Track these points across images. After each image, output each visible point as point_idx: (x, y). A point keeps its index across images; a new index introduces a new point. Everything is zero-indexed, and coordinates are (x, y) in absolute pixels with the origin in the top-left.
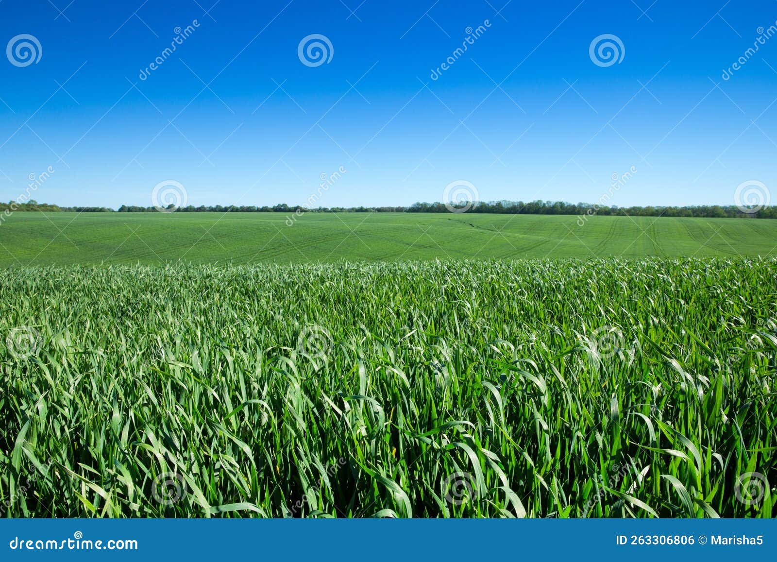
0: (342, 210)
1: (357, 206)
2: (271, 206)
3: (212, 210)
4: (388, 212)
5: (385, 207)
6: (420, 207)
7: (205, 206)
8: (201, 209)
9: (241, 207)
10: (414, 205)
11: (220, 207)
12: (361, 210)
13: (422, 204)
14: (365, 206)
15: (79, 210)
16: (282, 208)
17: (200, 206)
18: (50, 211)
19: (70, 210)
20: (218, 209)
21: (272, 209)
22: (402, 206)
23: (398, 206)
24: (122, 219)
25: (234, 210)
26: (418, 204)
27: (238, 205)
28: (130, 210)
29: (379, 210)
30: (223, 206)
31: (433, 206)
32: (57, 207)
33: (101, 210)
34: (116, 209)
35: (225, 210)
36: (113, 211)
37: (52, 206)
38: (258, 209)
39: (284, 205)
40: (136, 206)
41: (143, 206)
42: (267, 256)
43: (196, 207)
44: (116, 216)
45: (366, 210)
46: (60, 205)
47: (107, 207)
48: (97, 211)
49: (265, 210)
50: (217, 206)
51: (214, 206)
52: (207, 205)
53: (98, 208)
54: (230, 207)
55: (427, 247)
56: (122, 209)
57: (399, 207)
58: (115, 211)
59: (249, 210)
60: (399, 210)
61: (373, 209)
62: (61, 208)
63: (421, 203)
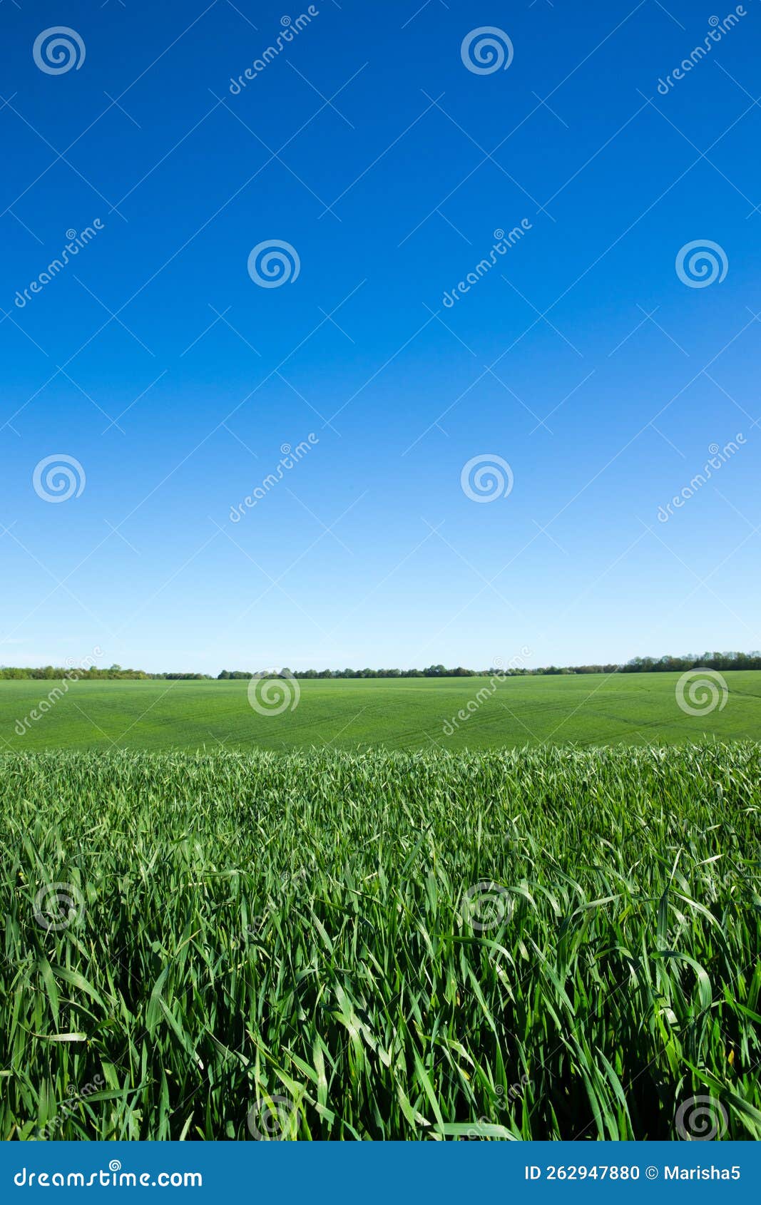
0: (523, 672)
1: (546, 666)
2: (420, 669)
3: (340, 675)
4: (594, 672)
5: (587, 665)
6: (641, 664)
7: (331, 671)
8: (325, 675)
9: (380, 671)
10: (632, 661)
11: (351, 671)
12: (552, 671)
13: (643, 661)
14: (558, 666)
15: (171, 677)
16: (437, 671)
17: (323, 671)
18: (136, 679)
19: (158, 677)
20: (349, 675)
21: (422, 673)
22: (613, 664)
23: (607, 665)
24: (222, 689)
25: (368, 674)
26: (638, 659)
27: (375, 668)
28: (233, 676)
29: (579, 671)
30: (355, 670)
31: (661, 662)
32: (144, 673)
33: (196, 677)
34: (216, 675)
35: (358, 675)
36: (211, 678)
37: (138, 673)
38: (403, 673)
39: (440, 667)
40: (240, 671)
41: (250, 672)
42: (416, 741)
43: (318, 671)
44: (216, 685)
45: (559, 672)
46: (148, 671)
47: (203, 673)
48: (191, 679)
49: (412, 674)
50: (347, 670)
51: (342, 670)
52: (333, 669)
53: (192, 675)
54: (364, 672)
55: (657, 725)
56: (222, 676)
57: (609, 665)
58: (213, 679)
59: (391, 674)
60: (609, 670)
61: (570, 669)
62: (148, 675)
63: (642, 658)
